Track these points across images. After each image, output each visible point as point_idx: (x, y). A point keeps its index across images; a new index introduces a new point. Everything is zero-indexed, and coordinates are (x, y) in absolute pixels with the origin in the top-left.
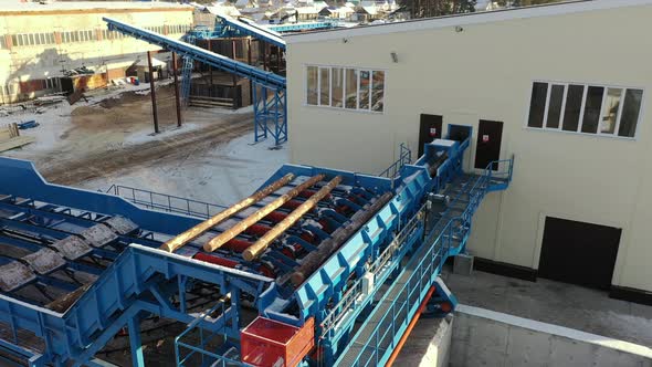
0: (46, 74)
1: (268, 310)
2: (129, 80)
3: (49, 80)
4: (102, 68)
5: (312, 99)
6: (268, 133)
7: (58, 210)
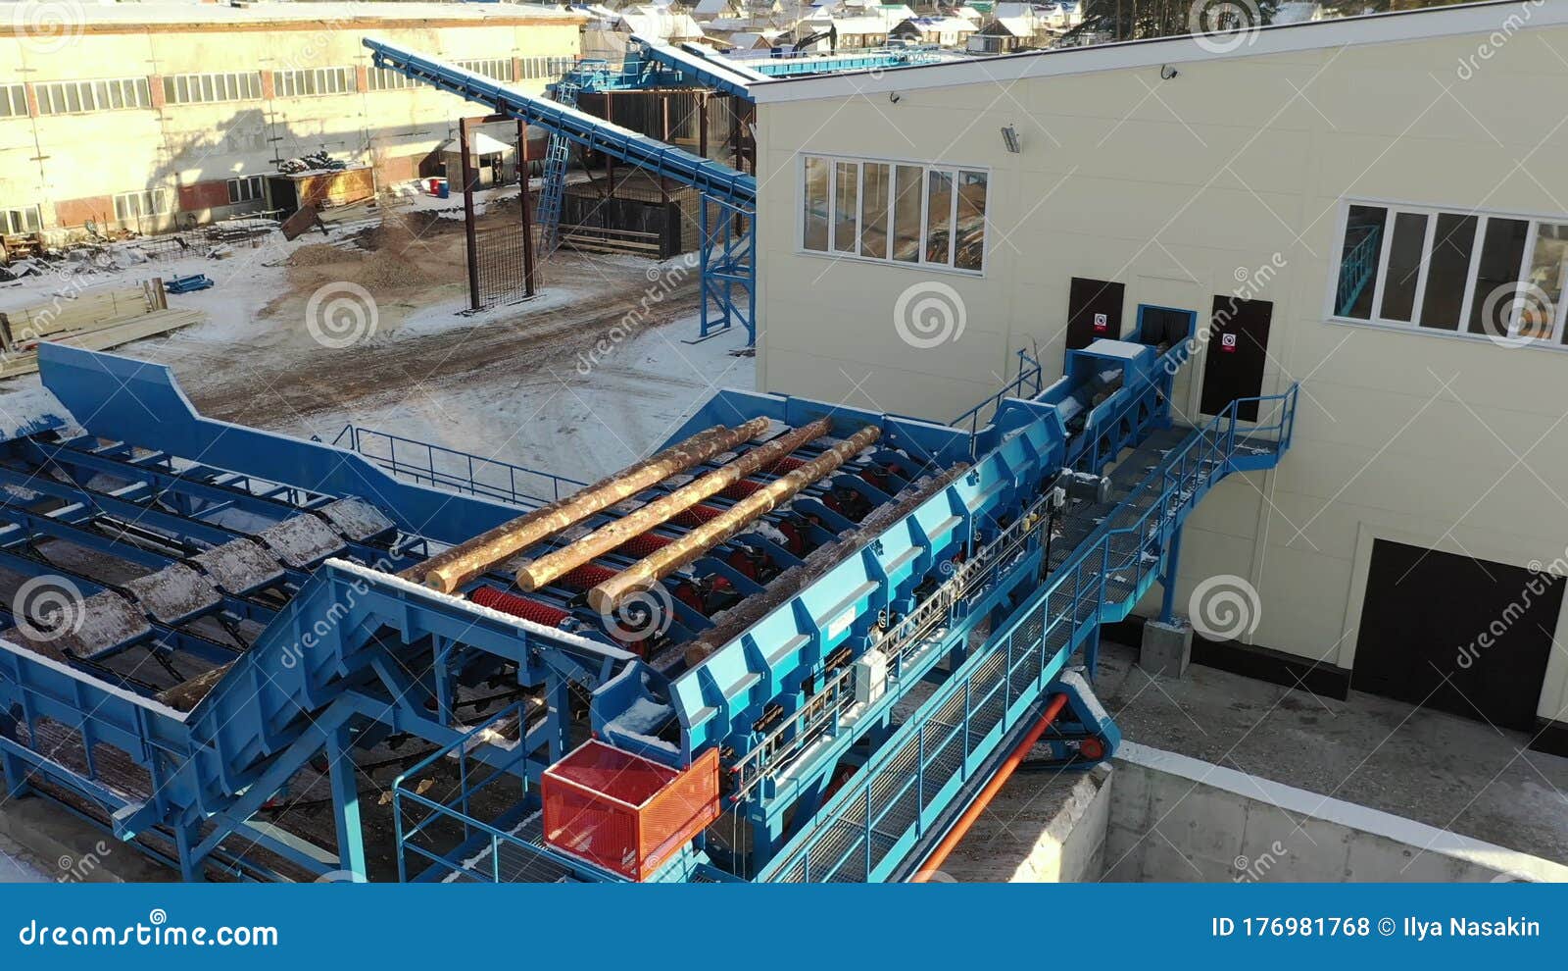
0: (238, 167)
1: (613, 727)
2: (426, 184)
3: (244, 183)
4: (366, 156)
5: (814, 239)
6: (733, 315)
7: (220, 480)
